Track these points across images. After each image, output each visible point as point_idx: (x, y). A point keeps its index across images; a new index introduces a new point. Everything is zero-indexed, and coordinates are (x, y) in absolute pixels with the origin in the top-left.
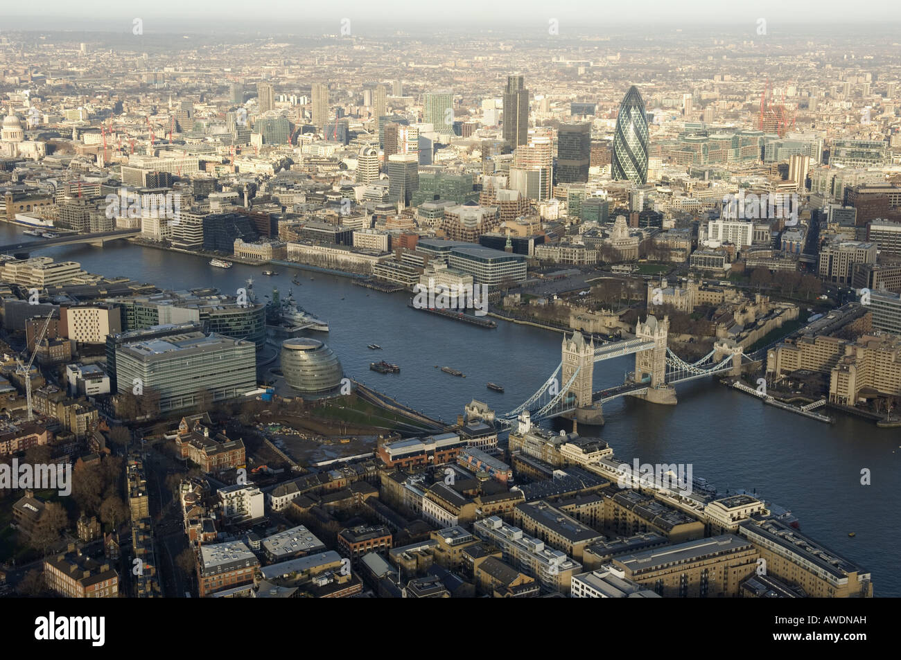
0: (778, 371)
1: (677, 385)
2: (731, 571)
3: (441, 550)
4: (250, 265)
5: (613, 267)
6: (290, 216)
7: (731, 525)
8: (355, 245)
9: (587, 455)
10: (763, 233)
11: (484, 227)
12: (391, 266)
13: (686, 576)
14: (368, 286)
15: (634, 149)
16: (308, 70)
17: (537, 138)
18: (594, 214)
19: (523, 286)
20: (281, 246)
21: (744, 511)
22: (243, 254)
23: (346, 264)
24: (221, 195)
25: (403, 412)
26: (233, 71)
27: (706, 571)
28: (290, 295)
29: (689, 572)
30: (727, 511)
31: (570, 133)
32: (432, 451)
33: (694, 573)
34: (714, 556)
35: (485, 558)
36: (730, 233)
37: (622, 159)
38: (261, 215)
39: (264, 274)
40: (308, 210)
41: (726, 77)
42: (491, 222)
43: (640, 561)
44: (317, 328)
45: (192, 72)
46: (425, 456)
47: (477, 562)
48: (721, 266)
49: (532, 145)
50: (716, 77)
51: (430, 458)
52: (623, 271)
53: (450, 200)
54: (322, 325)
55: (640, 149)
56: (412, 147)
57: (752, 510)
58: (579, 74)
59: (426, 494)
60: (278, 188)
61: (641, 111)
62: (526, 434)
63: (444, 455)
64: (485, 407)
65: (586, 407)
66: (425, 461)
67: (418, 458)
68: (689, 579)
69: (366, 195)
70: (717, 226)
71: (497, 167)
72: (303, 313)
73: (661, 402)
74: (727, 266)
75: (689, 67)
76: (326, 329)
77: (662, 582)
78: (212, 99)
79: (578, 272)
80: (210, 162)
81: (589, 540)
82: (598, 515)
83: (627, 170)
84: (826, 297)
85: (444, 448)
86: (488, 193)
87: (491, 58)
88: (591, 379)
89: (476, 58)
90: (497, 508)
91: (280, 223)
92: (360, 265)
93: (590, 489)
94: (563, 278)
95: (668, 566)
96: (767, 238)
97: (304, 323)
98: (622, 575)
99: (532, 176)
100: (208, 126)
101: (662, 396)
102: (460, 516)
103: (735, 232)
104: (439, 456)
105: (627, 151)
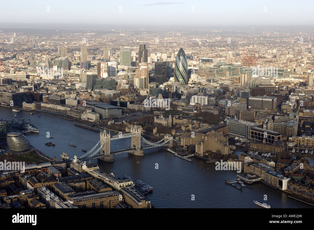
0: (184, 146)
1: (145, 149)
2: (111, 202)
3: (21, 197)
4: (26, 111)
5: (154, 112)
6: (48, 94)
7: (119, 188)
8: (66, 104)
9: (89, 169)
10: (212, 100)
11: (114, 98)
12: (74, 111)
13: (95, 204)
14: (64, 118)
15: (182, 71)
16: (97, 43)
17: (142, 66)
18: (157, 93)
19: (119, 118)
20: (39, 104)
21: (124, 184)
22: (25, 107)
23: (59, 110)
24: (27, 87)
25: (45, 157)
26: (68, 43)
27: (103, 202)
28: (29, 120)
29: (96, 202)
30: (118, 184)
31: (159, 65)
32: (41, 168)
33: (98, 202)
34: (106, 197)
35: (32, 199)
36: (199, 100)
37: (177, 75)
38: (36, 93)
39: (30, 114)
40: (56, 92)
41: (255, 46)
42: (117, 96)
43: (79, 198)
44: (35, 131)
45: (52, 44)
46: (37, 170)
47: (29, 200)
48: (193, 111)
49: (141, 69)
50: (251, 46)
51: (39, 170)
52: (157, 113)
53: (106, 88)
54: (37, 131)
55: (184, 71)
56: (105, 70)
57: (128, 184)
58: (199, 44)
59: (28, 181)
60: (48, 84)
61: (184, 57)
62: (75, 163)
63: (45, 170)
64: (66, 154)
65: (108, 156)
66: (37, 172)
67: (35, 170)
68: (96, 204)
69: (80, 87)
70: (195, 97)
71: (129, 77)
72: (31, 126)
73: (138, 155)
74: (195, 112)
75: (244, 42)
76: (38, 132)
77: (85, 205)
78: (52, 53)
79: (141, 114)
80: (31, 75)
81: (70, 193)
82: (83, 187)
83: (179, 78)
84: (223, 122)
85: (45, 167)
86: (119, 86)
87: (171, 38)
88: (110, 146)
89: (165, 39)
90: (48, 185)
91: (43, 96)
92: (64, 111)
93: (84, 179)
94: (135, 115)
95: (88, 200)
96: (214, 102)
97: (31, 130)
98: (72, 202)
99: (141, 80)
100: (39, 63)
101: (138, 153)
102: (35, 187)
103: (201, 100)
104: (43, 170)
105: (179, 72)
